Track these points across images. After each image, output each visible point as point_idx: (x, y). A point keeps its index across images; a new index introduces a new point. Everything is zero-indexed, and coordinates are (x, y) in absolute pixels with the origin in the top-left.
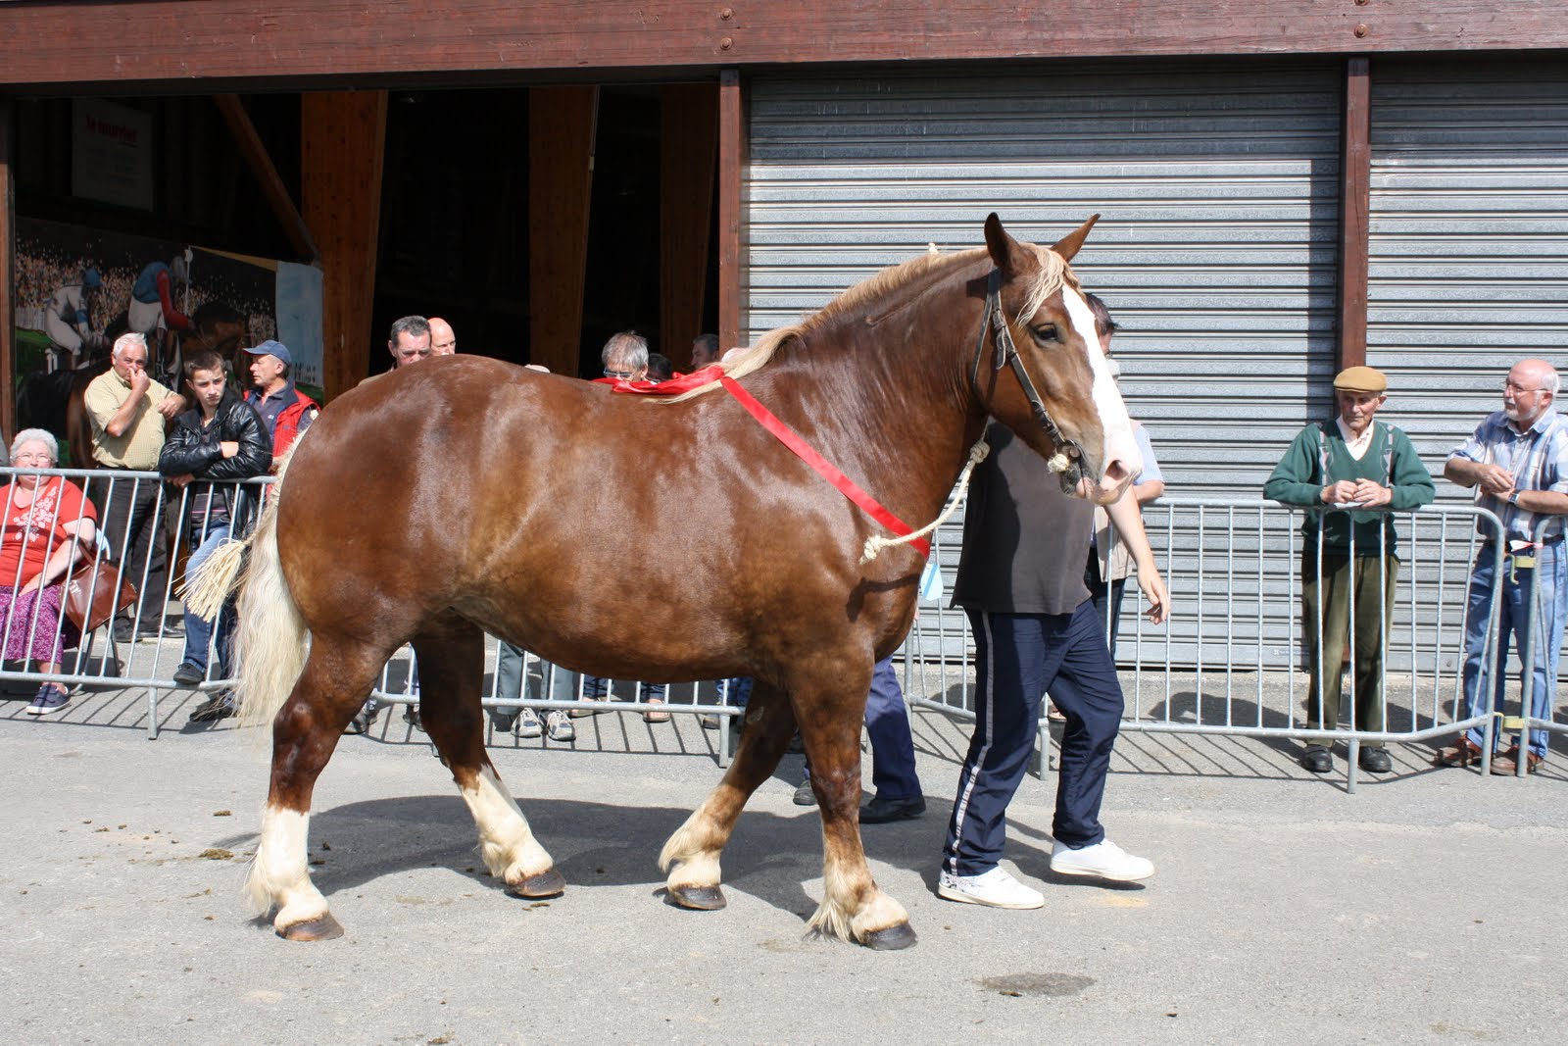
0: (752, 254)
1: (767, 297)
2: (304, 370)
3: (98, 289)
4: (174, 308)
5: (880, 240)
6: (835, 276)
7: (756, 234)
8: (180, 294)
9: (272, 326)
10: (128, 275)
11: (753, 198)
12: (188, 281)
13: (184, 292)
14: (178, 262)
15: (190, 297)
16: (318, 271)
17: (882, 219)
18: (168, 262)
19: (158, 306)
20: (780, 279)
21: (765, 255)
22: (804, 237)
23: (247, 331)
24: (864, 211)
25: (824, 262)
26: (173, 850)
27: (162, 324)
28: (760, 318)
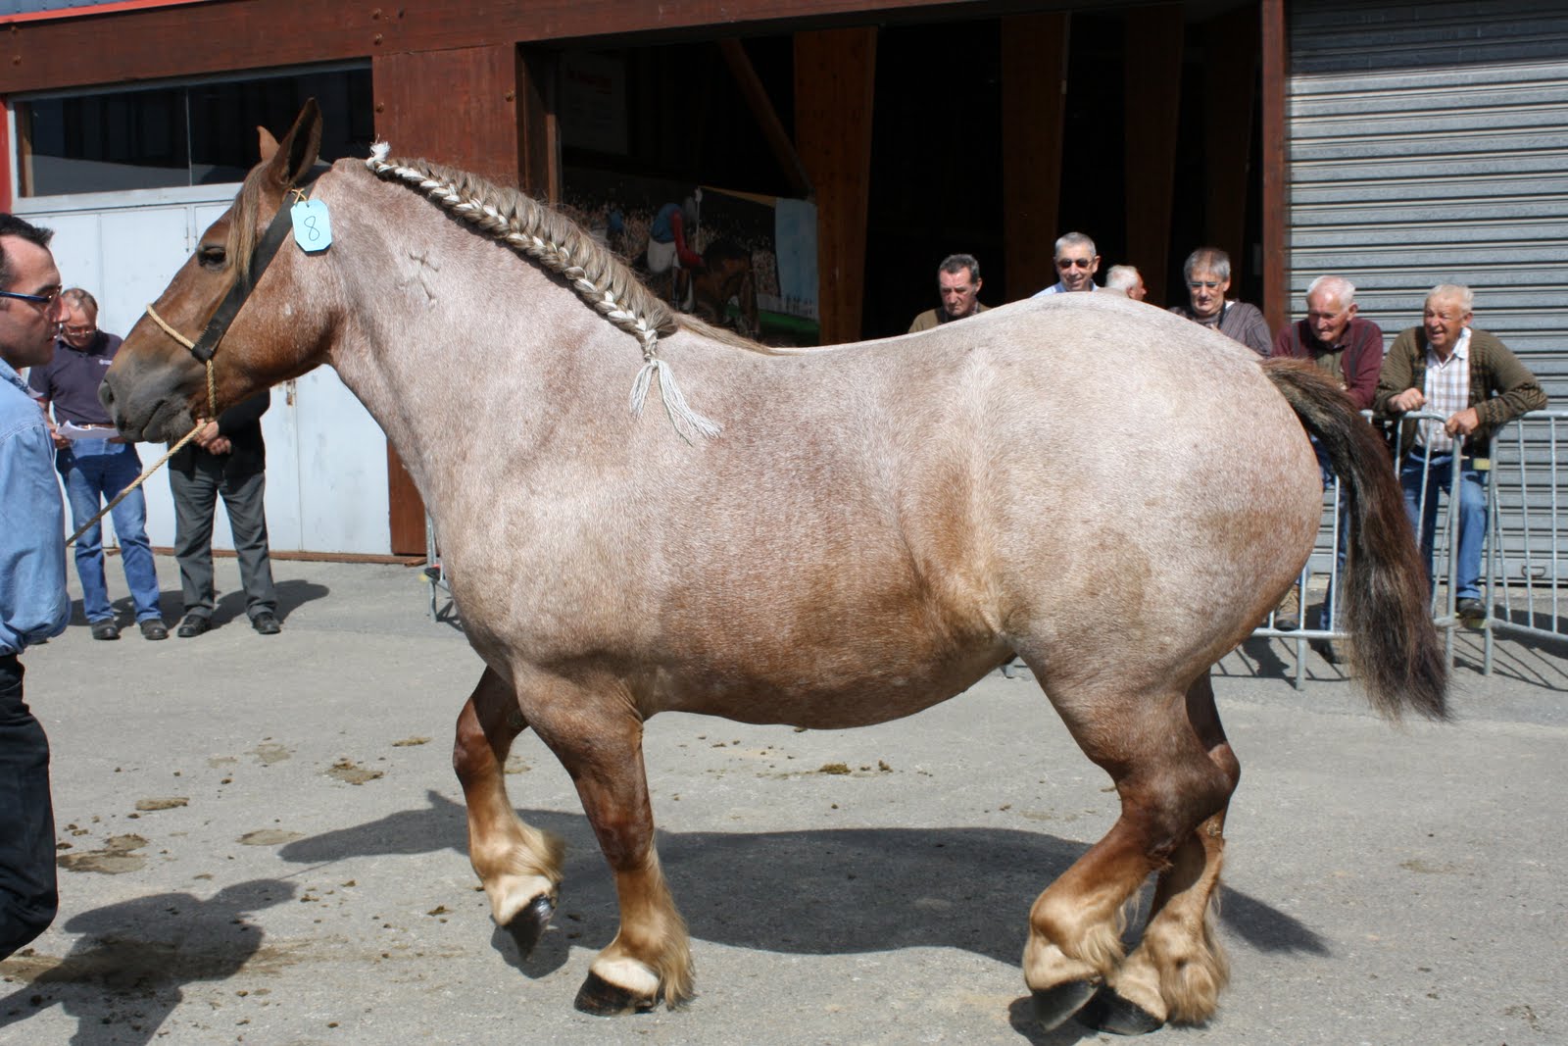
0: (1293, 170)
1: (1309, 214)
2: (801, 303)
3: (621, 231)
4: (687, 247)
5: (1430, 151)
6: (1381, 189)
7: (1297, 148)
8: (692, 233)
9: (772, 261)
10: (647, 216)
11: (1294, 114)
12: (698, 221)
13: (695, 231)
14: (689, 201)
15: (700, 236)
16: (811, 205)
17: (1434, 128)
18: (681, 202)
19: (672, 246)
20: (1324, 195)
21: (1307, 171)
22: (1348, 151)
23: (751, 267)
24: (1413, 121)
25: (1370, 175)
26: (791, 766)
27: (676, 263)
28: (1302, 236)
